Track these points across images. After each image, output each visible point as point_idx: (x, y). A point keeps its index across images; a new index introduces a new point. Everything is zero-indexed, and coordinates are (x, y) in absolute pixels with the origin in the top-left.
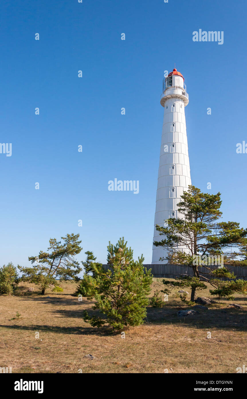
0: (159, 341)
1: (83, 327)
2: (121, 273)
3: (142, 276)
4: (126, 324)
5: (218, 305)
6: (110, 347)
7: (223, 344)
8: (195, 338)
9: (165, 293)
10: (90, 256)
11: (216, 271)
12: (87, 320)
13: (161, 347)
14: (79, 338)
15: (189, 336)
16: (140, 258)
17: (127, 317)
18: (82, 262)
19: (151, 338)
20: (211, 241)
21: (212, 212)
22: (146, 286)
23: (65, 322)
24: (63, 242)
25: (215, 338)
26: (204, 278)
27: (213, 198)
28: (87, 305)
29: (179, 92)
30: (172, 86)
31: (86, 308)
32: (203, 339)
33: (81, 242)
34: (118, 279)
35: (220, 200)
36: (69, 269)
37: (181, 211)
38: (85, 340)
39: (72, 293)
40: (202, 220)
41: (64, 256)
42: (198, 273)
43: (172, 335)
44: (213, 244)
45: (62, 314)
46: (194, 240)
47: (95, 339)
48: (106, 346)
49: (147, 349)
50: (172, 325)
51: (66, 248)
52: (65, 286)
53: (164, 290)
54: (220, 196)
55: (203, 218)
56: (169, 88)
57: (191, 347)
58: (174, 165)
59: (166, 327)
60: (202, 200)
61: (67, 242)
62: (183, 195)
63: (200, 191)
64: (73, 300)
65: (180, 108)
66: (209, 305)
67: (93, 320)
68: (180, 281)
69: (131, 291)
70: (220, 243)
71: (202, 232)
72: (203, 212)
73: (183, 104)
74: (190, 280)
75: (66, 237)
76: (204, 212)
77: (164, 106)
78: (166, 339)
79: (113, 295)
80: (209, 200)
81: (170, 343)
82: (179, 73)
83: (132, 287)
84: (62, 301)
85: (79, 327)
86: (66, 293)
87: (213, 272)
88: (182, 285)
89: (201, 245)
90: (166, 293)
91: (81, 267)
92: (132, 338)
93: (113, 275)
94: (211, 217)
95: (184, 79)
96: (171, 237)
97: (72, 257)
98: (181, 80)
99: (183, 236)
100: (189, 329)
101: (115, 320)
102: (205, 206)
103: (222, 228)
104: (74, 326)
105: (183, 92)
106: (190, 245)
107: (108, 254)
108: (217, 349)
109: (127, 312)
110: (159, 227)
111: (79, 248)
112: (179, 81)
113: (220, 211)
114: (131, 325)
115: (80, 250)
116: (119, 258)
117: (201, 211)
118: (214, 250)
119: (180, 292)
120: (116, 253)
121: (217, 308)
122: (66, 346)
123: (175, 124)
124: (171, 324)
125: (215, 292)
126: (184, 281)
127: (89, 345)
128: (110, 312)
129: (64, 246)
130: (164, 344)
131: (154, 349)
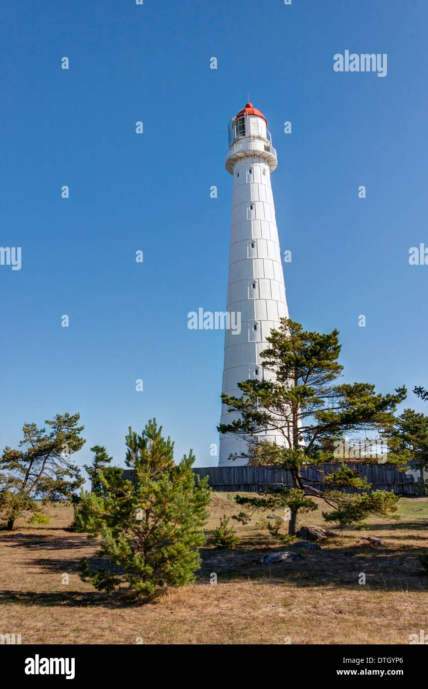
0: (223, 615)
1: (79, 591)
2: (150, 487)
3: (192, 491)
4: (161, 584)
5: (340, 539)
6: (128, 630)
7: (346, 617)
8: (292, 607)
9: (239, 520)
10: (100, 454)
11: (333, 477)
12: (87, 578)
13: (225, 627)
14: (68, 614)
15: (280, 604)
16: (187, 457)
17: (162, 569)
18: (85, 466)
19: (209, 610)
20: (324, 420)
21: (324, 366)
22: (199, 509)
23: (47, 582)
24: (49, 430)
25: (330, 606)
26: (313, 489)
27: (327, 341)
28: (93, 549)
29: (259, 146)
30: (244, 135)
31: (90, 554)
32: (307, 609)
33: (82, 428)
34: (147, 498)
35: (339, 344)
36: (60, 480)
37: (268, 366)
38: (81, 617)
39: (67, 526)
40: (305, 382)
41: (50, 456)
42: (302, 480)
43: (248, 602)
44: (327, 426)
45: (43, 566)
46: (292, 420)
47: (100, 616)
48: (120, 629)
49: (197, 631)
50: (251, 583)
51: (55, 440)
52: (53, 513)
53: (239, 516)
54: (337, 336)
55: (307, 378)
56: (240, 139)
57: (283, 625)
58: (256, 280)
59: (238, 586)
60: (306, 345)
61: (56, 429)
62: (270, 336)
63: (302, 329)
64: (68, 539)
65: (263, 176)
66: (323, 540)
67: (99, 578)
68: (266, 497)
69: (170, 520)
70: (340, 424)
71: (306, 403)
72: (307, 367)
73: (267, 167)
74: (286, 493)
75: (55, 420)
76: (310, 366)
77: (232, 173)
78: (236, 612)
79: (136, 528)
80: (319, 344)
81: (243, 619)
82: (256, 112)
83: (172, 512)
84: (46, 542)
85: (73, 592)
86: (55, 526)
87: (327, 478)
88: (271, 504)
89: (306, 427)
90: (242, 521)
91: (82, 477)
92: (172, 611)
93: (138, 491)
94: (323, 375)
95: (266, 122)
96: (249, 416)
97: (66, 458)
98: (262, 123)
99: (273, 412)
100: (282, 589)
101: (141, 577)
102: (311, 356)
103: (342, 395)
104: (63, 591)
105: (265, 147)
106: (285, 430)
107: (127, 451)
108: (332, 627)
109: (163, 560)
110: (227, 396)
111: (79, 440)
112: (257, 126)
113: (339, 365)
114: (172, 586)
115: (82, 444)
116: (147, 457)
117: (303, 365)
118: (329, 437)
119: (271, 518)
120: (142, 449)
121: (338, 545)
122: (41, 632)
123: (254, 206)
124: (249, 580)
125: (332, 515)
126: (275, 497)
127: (86, 627)
128: (129, 561)
129: (51, 436)
130: (233, 621)
131: (211, 631)
